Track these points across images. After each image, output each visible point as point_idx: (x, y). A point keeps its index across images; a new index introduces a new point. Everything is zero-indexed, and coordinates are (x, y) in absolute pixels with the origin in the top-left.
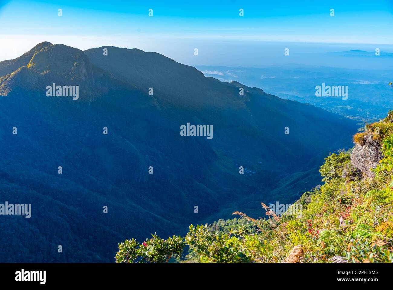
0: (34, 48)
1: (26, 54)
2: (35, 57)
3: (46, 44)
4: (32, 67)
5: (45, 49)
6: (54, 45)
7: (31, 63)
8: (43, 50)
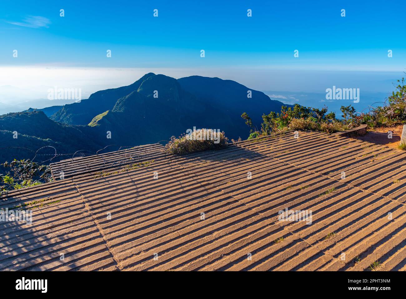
0: (143, 77)
1: (137, 82)
2: (143, 84)
3: (151, 74)
4: (140, 91)
5: (150, 78)
6: (157, 75)
7: (140, 89)
8: (149, 79)
